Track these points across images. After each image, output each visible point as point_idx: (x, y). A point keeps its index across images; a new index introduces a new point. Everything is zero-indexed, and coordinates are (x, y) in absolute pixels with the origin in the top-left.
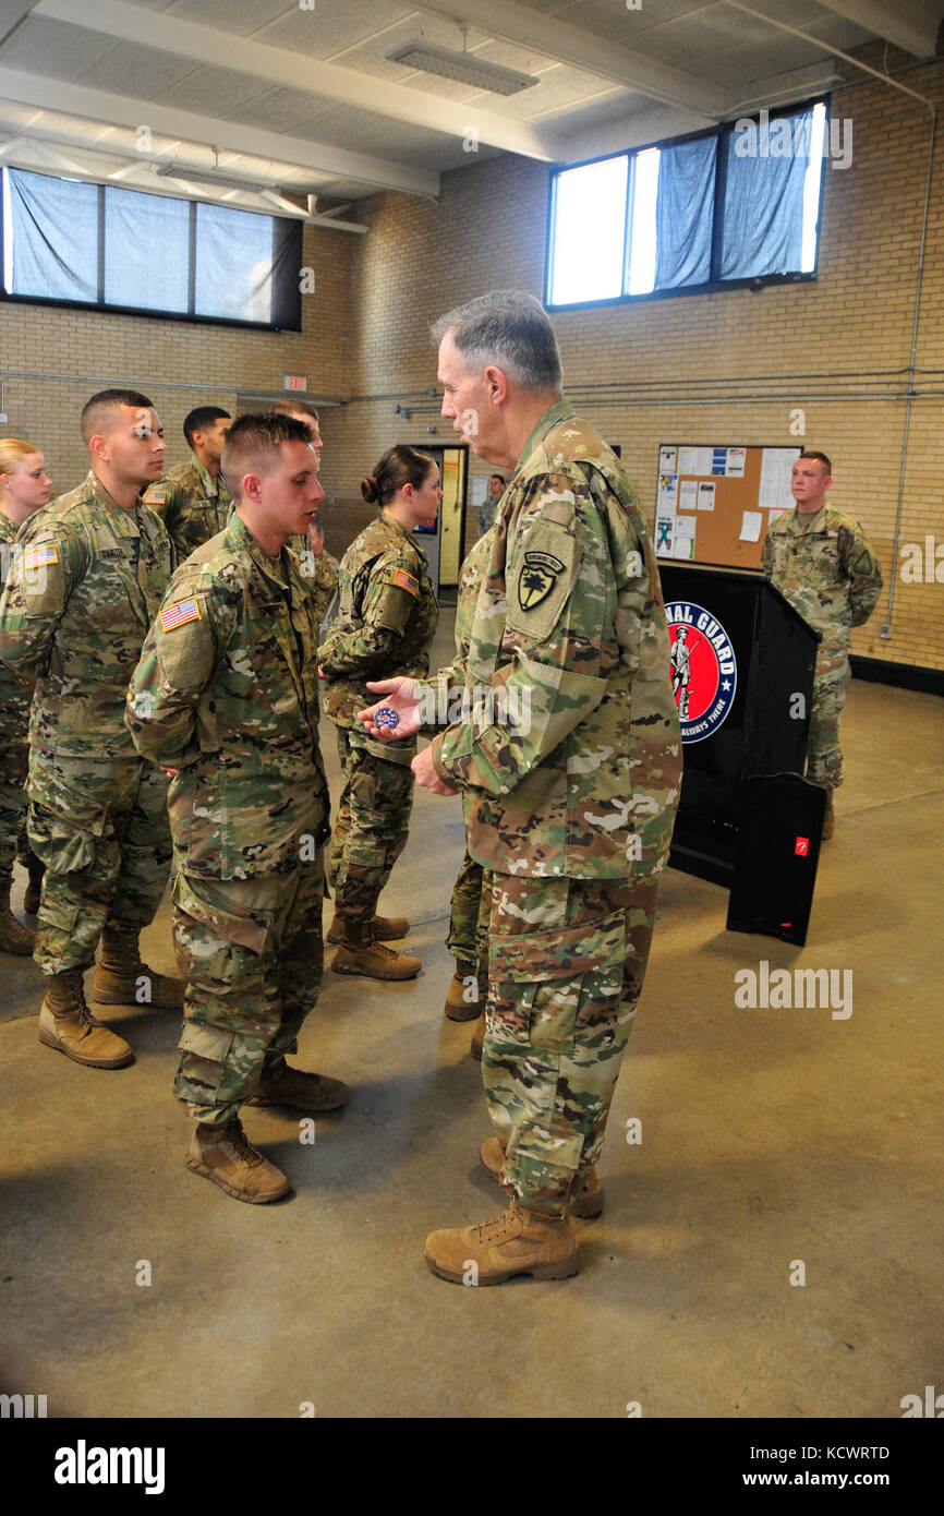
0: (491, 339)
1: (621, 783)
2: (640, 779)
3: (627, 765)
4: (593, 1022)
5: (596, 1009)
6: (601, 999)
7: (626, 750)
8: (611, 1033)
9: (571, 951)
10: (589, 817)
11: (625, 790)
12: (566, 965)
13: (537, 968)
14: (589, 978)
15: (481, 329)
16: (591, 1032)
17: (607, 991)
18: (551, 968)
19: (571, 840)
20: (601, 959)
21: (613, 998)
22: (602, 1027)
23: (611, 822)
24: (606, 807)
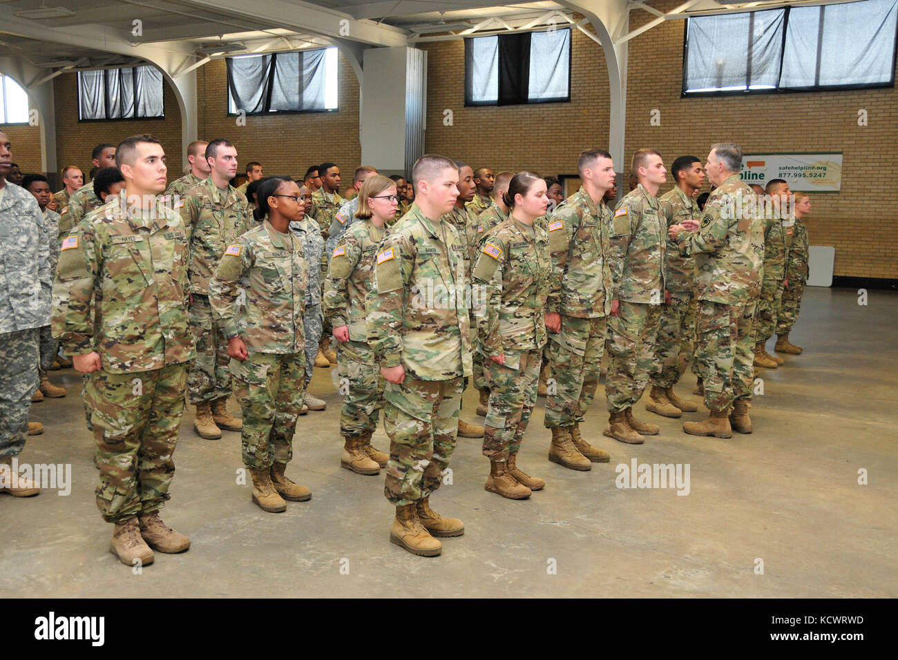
0: (725, 156)
1: (727, 279)
2: (734, 278)
3: (730, 274)
4: (723, 345)
5: (722, 340)
6: (724, 337)
7: (730, 270)
8: (729, 349)
9: (715, 322)
10: (716, 286)
11: (729, 281)
12: (714, 326)
13: (707, 327)
14: (721, 330)
15: (723, 152)
16: (722, 348)
17: (725, 335)
18: (710, 327)
19: (710, 291)
20: (722, 324)
21: (727, 337)
22: (726, 347)
23: (722, 288)
24: (722, 284)
